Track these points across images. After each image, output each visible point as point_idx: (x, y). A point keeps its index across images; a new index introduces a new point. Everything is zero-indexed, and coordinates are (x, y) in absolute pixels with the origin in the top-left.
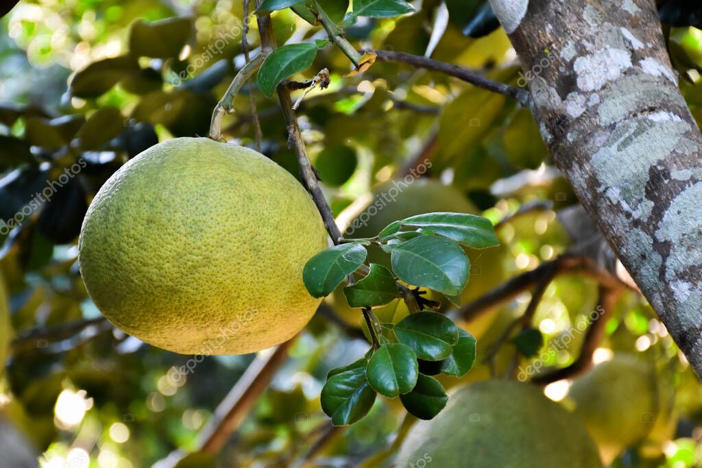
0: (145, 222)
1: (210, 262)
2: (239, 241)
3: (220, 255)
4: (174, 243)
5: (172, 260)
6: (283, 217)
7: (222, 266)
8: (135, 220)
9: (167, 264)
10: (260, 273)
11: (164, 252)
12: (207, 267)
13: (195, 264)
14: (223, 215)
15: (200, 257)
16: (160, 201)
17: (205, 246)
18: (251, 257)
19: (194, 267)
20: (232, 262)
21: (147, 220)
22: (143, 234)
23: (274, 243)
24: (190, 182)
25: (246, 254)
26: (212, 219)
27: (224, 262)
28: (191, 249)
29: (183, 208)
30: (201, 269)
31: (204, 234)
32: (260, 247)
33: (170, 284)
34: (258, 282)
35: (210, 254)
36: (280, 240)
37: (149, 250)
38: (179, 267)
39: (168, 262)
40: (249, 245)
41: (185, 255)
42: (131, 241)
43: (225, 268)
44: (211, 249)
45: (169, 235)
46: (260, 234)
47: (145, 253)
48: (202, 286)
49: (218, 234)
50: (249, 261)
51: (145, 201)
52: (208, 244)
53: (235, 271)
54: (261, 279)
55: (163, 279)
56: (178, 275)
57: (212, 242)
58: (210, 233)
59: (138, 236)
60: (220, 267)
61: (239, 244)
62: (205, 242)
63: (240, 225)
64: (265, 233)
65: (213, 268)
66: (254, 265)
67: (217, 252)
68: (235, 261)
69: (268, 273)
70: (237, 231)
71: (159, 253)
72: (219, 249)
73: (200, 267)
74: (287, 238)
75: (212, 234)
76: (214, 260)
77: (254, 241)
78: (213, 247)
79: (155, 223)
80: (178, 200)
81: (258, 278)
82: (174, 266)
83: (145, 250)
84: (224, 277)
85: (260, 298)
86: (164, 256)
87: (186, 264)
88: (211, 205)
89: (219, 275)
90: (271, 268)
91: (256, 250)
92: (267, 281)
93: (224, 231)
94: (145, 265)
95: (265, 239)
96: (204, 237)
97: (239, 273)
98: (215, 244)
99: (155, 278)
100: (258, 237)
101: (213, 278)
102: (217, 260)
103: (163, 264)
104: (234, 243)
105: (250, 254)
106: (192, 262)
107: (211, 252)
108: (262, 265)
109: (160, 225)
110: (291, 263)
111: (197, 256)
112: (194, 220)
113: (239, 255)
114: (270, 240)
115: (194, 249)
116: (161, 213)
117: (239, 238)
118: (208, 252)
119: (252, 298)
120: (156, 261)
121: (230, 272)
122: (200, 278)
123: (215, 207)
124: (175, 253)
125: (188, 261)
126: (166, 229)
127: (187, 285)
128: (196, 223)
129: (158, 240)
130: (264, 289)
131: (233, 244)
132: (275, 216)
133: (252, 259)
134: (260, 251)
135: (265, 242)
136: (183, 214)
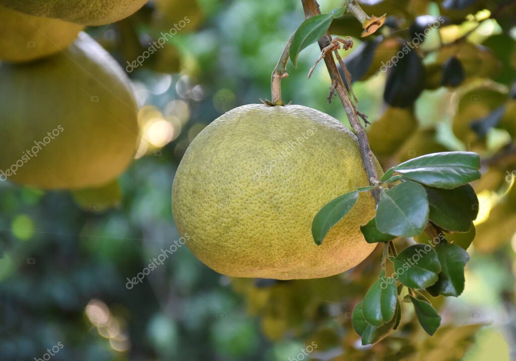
0: (192, 193)
1: (238, 222)
2: (259, 202)
3: (245, 215)
4: (210, 209)
5: (210, 223)
6: (299, 175)
7: (249, 224)
8: (186, 191)
9: (208, 227)
10: (283, 224)
11: (205, 218)
12: (237, 227)
13: (227, 225)
14: (244, 182)
15: (230, 219)
16: (200, 174)
17: (233, 210)
18: (273, 213)
19: (228, 228)
20: (256, 220)
21: (192, 191)
22: (191, 202)
23: (291, 198)
24: (221, 156)
25: (268, 212)
26: (236, 186)
27: (250, 221)
28: (222, 214)
29: (214, 179)
30: (233, 229)
31: (230, 200)
32: (279, 204)
33: (214, 241)
34: (284, 232)
35: (237, 215)
36: (297, 195)
37: (196, 215)
38: (217, 228)
39: (208, 225)
40: (269, 204)
41: (219, 218)
42: (185, 208)
43: (251, 226)
44: (237, 211)
45: (206, 203)
46: (277, 194)
47: (194, 218)
48: (237, 242)
49: (242, 199)
50: (271, 217)
51: (191, 175)
52: (234, 208)
53: (260, 227)
54: (286, 229)
55: (208, 238)
56: (218, 235)
57: (237, 205)
58: (235, 199)
59: (188, 205)
60: (247, 225)
61: (260, 204)
62: (232, 206)
63: (259, 188)
64: (283, 192)
65: (242, 226)
66: (277, 219)
67: (243, 213)
68: (258, 219)
69: (291, 224)
70: (257, 193)
71: (201, 218)
72: (244, 211)
73: (231, 227)
74: (304, 192)
75: (237, 199)
76: (241, 221)
77: (272, 200)
78: (238, 209)
79: (197, 193)
80: (211, 172)
81: (283, 229)
82: (213, 228)
83: (193, 216)
84: (253, 232)
85: (291, 244)
86: (205, 220)
87: (221, 225)
88: (235, 174)
89: (248, 231)
90: (293, 219)
91: (276, 207)
92: (292, 230)
93: (246, 195)
94: (196, 228)
95: (283, 197)
96: (231, 202)
97: (265, 227)
98: (239, 207)
99: (203, 237)
100: (276, 196)
101: (244, 234)
102: (243, 220)
103: (206, 227)
104: (256, 204)
105: (271, 211)
106: (225, 223)
107: (238, 214)
108: (284, 218)
109: (200, 195)
110: (311, 212)
111: (228, 219)
112: (222, 189)
113: (261, 213)
114: (288, 197)
115: (224, 213)
116: (200, 184)
117: (259, 199)
118: (235, 214)
119: (283, 244)
120: (201, 224)
121: (257, 228)
122: (234, 236)
123: (239, 176)
124: (211, 218)
125: (222, 223)
126: (204, 198)
127: (226, 241)
128: (224, 191)
129: (200, 207)
130: (291, 237)
131: (254, 205)
132: (291, 176)
133: (274, 215)
134: (279, 207)
135: (282, 199)
136: (214, 184)
